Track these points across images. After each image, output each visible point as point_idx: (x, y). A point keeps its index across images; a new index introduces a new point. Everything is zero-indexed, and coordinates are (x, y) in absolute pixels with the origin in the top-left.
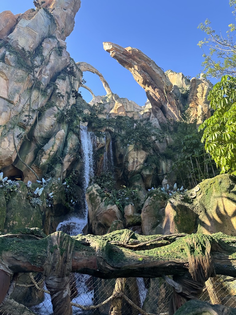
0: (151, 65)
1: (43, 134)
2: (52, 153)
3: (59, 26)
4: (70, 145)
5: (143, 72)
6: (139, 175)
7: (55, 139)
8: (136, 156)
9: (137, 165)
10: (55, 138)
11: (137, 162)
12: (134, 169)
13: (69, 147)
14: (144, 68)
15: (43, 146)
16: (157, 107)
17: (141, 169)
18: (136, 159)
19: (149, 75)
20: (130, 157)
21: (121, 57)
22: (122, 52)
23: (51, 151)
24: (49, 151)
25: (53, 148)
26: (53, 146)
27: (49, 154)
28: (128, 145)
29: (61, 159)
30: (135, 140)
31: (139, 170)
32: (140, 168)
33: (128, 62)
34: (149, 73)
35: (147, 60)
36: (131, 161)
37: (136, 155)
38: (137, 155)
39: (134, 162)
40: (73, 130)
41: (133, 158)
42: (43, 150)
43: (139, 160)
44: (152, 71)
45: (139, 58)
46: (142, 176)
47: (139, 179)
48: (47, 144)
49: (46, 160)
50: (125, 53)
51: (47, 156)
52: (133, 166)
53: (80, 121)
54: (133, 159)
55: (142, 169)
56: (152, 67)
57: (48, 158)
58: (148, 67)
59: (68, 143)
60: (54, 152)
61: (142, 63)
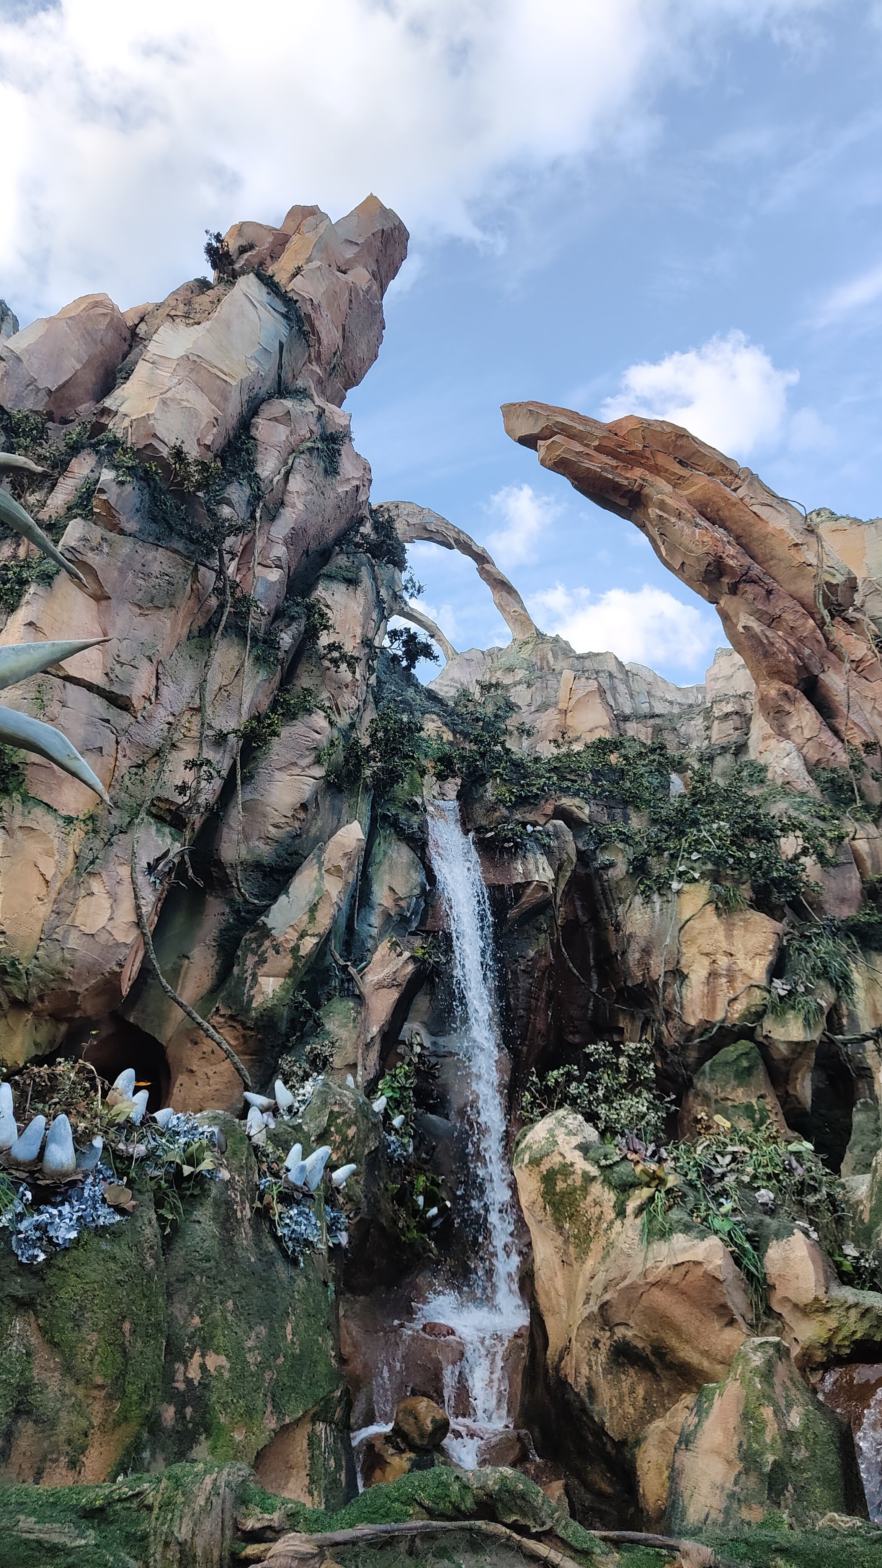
0: (741, 492)
1: (264, 851)
2: (308, 944)
3: (320, 344)
4: (381, 896)
5: (706, 524)
6: (744, 1045)
7: (320, 869)
8: (724, 946)
9: (734, 989)
10: (321, 864)
11: (731, 980)
12: (719, 1016)
13: (378, 910)
14: (707, 506)
15: (265, 910)
16: (787, 687)
17: (756, 1013)
18: (723, 962)
19: (738, 538)
20: (690, 953)
21: (594, 466)
22: (596, 443)
23: (302, 936)
24: (296, 935)
25: (312, 919)
26: (313, 909)
27: (295, 949)
28: (675, 885)
29: (352, 970)
30: (708, 857)
31: (743, 1017)
32: (748, 1009)
33: (626, 483)
34: (734, 527)
35: (720, 468)
36: (698, 973)
37: (720, 935)
38: (729, 936)
39: (713, 975)
40: (394, 824)
41: (707, 954)
42: (265, 932)
43: (743, 963)
44: (750, 518)
45: (681, 462)
46: (764, 1048)
47: (749, 1071)
48: (283, 898)
49: (281, 980)
50: (612, 444)
51: (287, 962)
52: (711, 995)
53: (423, 773)
54: (706, 961)
55: (759, 1015)
56: (747, 499)
57: (289, 975)
58: (727, 500)
59: (375, 888)
60: (315, 940)
61: (698, 486)
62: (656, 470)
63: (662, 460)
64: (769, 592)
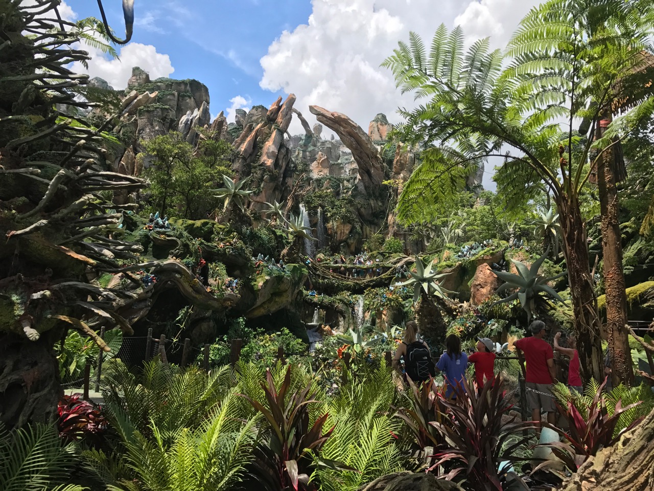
5: (350, 137)
6: (344, 243)
9: (344, 235)
12: (342, 239)
14: (350, 133)
16: (363, 171)
18: (343, 231)
32: (346, 238)
34: (355, 138)
35: (354, 126)
36: (339, 233)
38: (344, 227)
44: (359, 136)
46: (347, 243)
56: (359, 133)
61: (349, 129)
62: (340, 125)
63: (342, 123)
64: (361, 152)
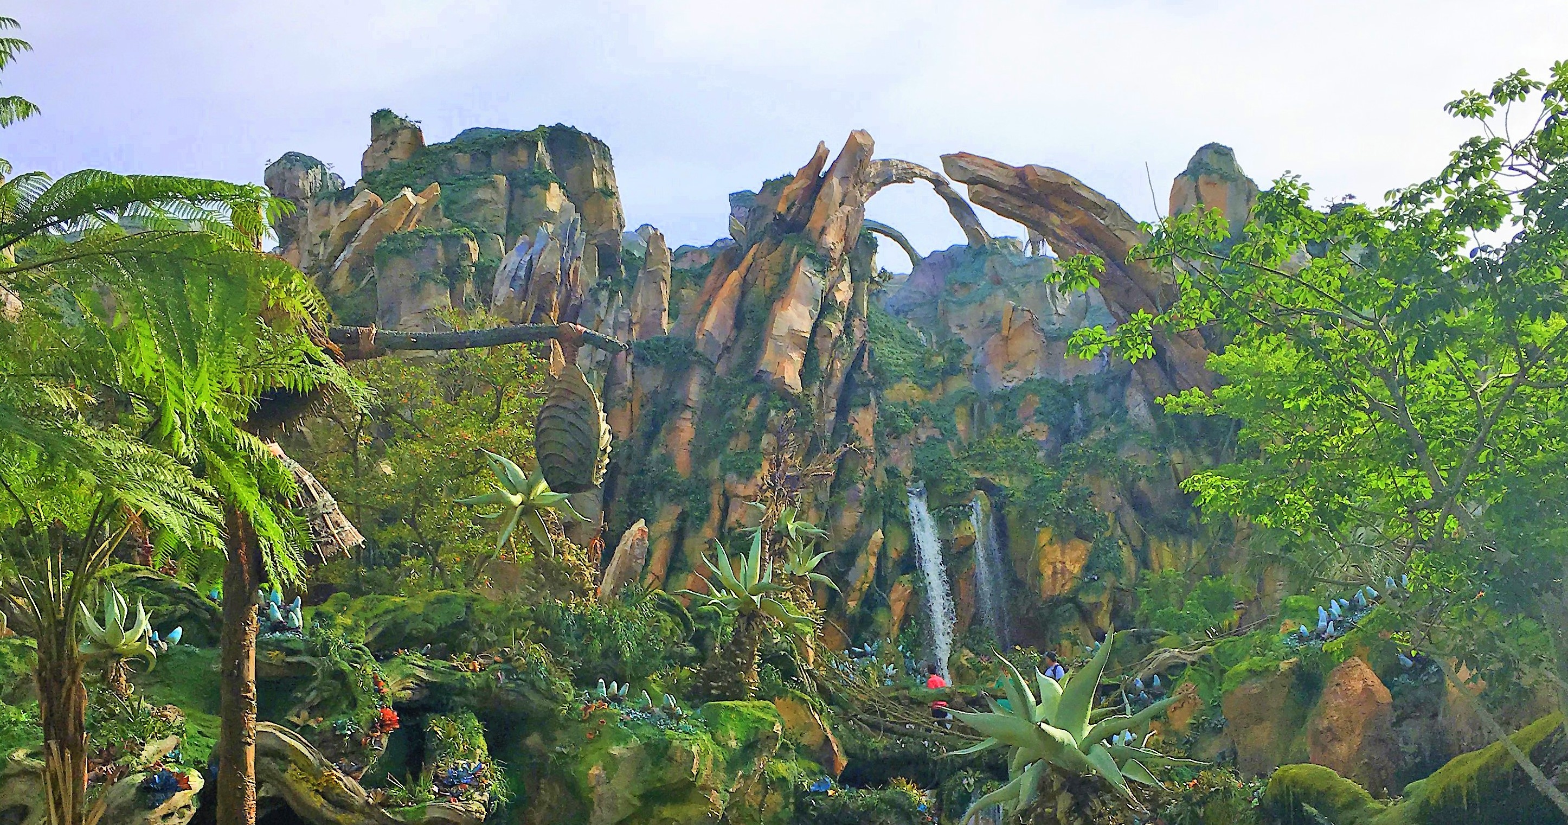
0: (1108, 221)
2: (865, 587)
4: (893, 554)
5: (1083, 245)
6: (1069, 605)
7: (866, 555)
8: (1060, 558)
9: (1065, 579)
10: (866, 552)
11: (1063, 574)
12: (1057, 593)
13: (891, 560)
14: (1084, 231)
15: (846, 573)
18: (1059, 566)
19: (1106, 253)
20: (1043, 563)
24: (860, 584)
25: (866, 576)
26: (865, 572)
27: (861, 589)
28: (1037, 529)
29: (885, 595)
30: (1053, 513)
31: (1069, 593)
32: (1071, 589)
34: (1104, 245)
35: (1092, 204)
36: (1048, 571)
37: (1058, 553)
38: (1063, 553)
39: (1055, 573)
40: (894, 516)
41: (1052, 564)
43: (1069, 566)
44: (1114, 240)
45: (1065, 201)
46: (1079, 608)
47: (1071, 618)
48: (853, 568)
49: (857, 603)
50: (1018, 191)
51: (857, 594)
52: (1054, 584)
53: (906, 481)
54: (1051, 567)
55: (1076, 591)
56: (1111, 226)
57: (860, 600)
58: (1098, 227)
59: (889, 553)
60: (868, 585)
61: (1078, 217)
